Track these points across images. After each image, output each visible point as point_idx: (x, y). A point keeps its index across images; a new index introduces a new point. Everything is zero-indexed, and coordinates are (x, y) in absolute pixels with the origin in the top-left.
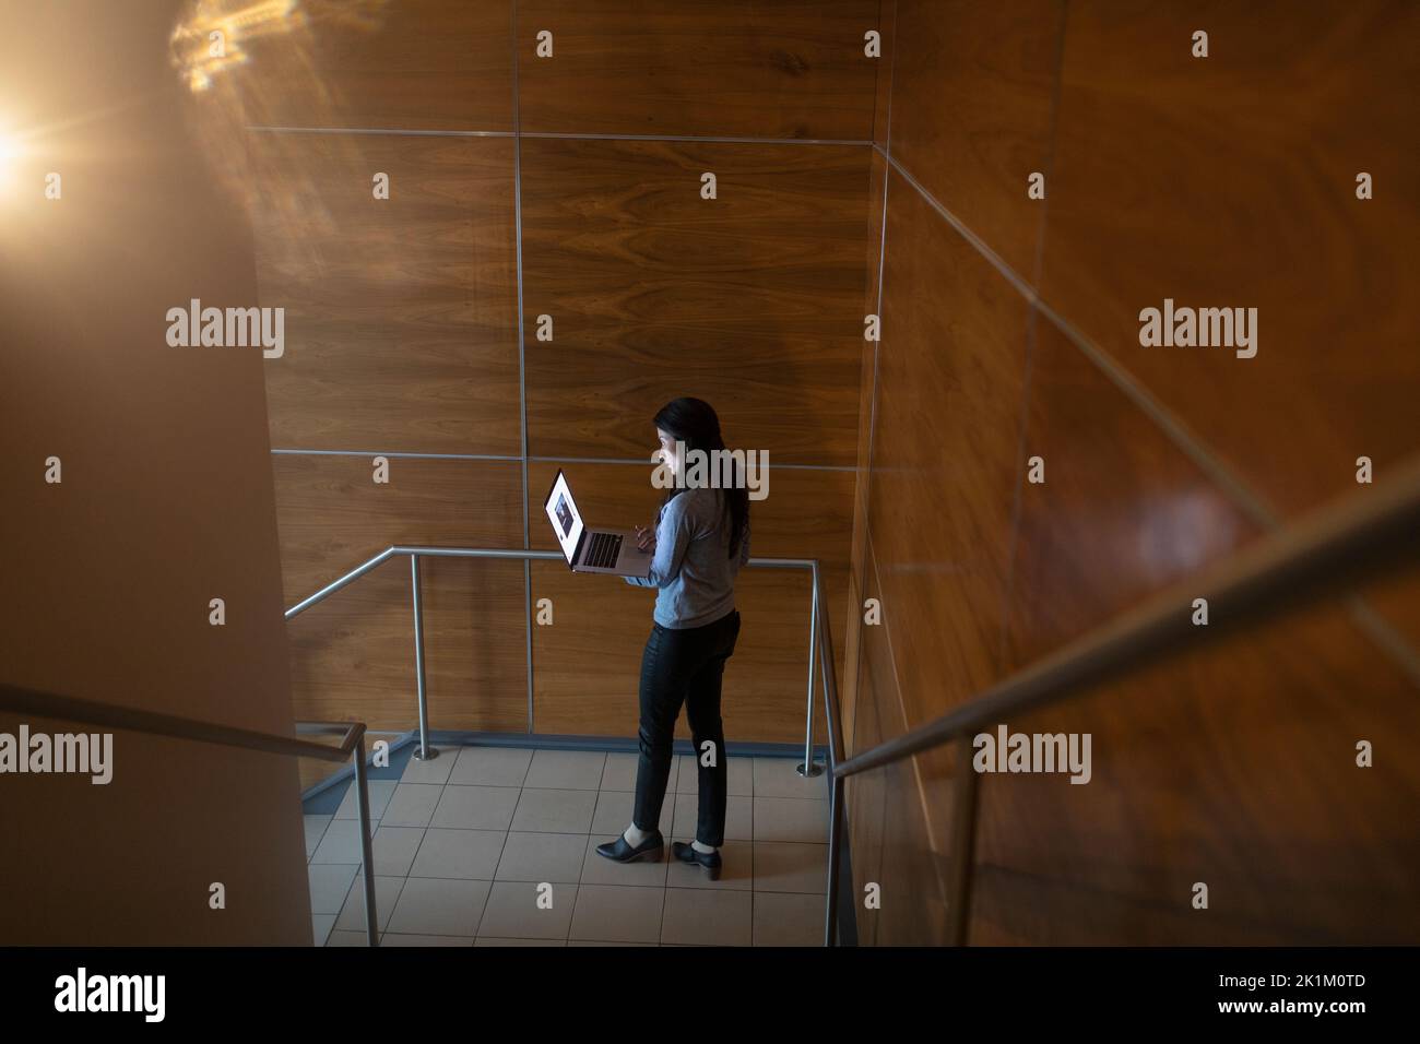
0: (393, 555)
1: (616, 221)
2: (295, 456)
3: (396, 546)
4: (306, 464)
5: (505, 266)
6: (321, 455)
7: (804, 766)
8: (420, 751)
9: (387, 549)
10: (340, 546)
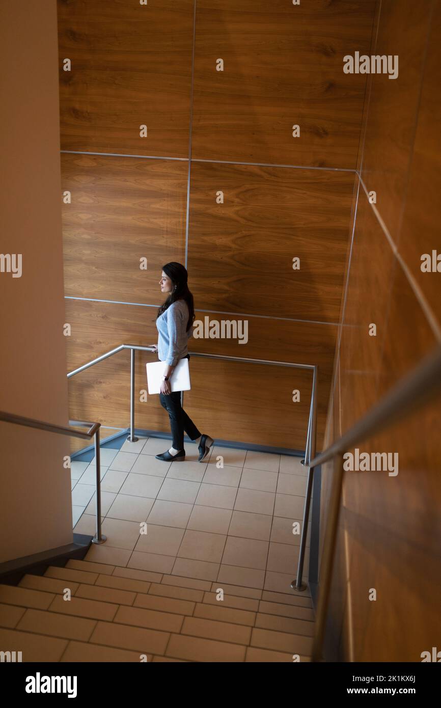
0: (123, 349)
1: (233, 202)
2: (83, 301)
3: (124, 344)
4: (88, 305)
5: (181, 220)
6: (94, 301)
7: (304, 461)
8: (130, 438)
9: (121, 345)
10: (100, 343)
